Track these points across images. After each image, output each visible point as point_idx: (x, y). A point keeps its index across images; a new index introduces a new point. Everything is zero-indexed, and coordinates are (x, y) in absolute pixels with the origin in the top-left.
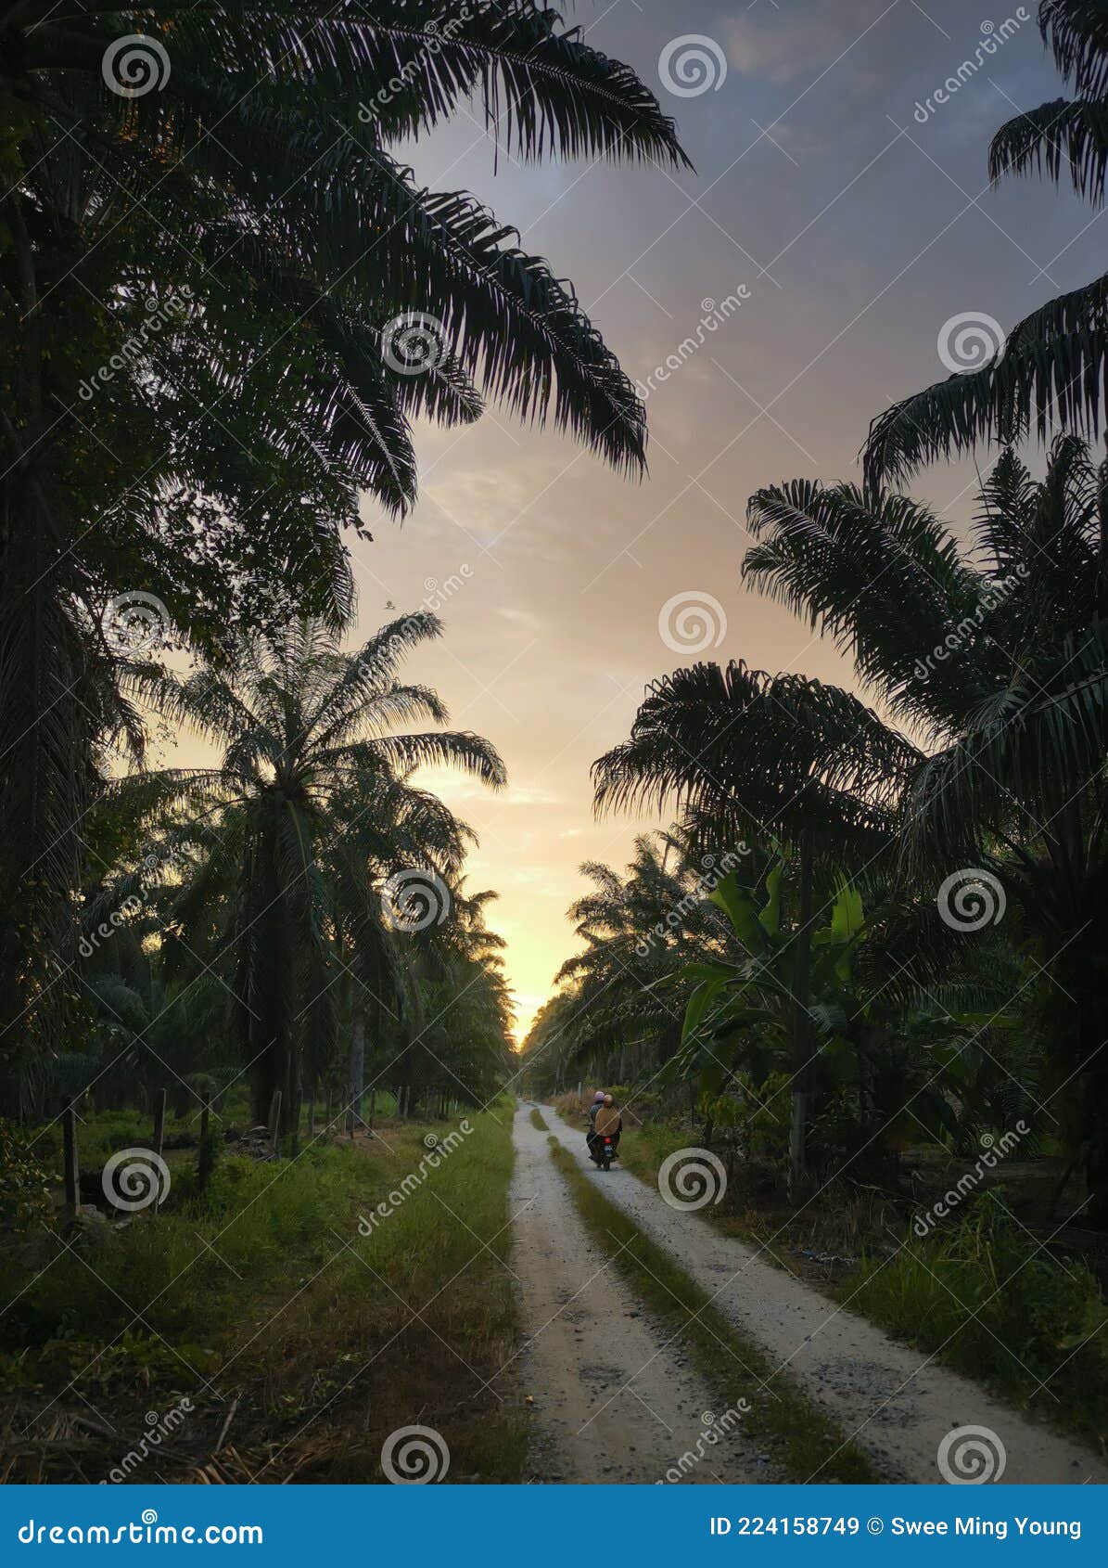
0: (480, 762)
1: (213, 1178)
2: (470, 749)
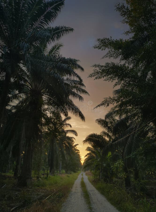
0: (75, 133)
1: (48, 177)
2: (74, 132)
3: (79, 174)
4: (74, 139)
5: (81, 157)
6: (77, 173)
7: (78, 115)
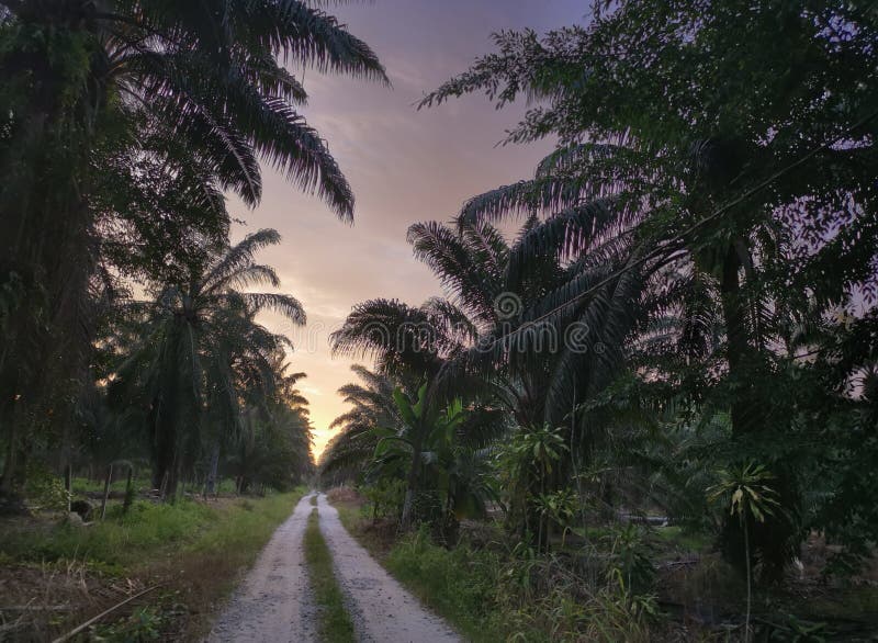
0: (293, 312)
1: (130, 508)
3: (299, 499)
4: (289, 342)
5: (312, 431)
6: (289, 495)
7: (315, 182)
